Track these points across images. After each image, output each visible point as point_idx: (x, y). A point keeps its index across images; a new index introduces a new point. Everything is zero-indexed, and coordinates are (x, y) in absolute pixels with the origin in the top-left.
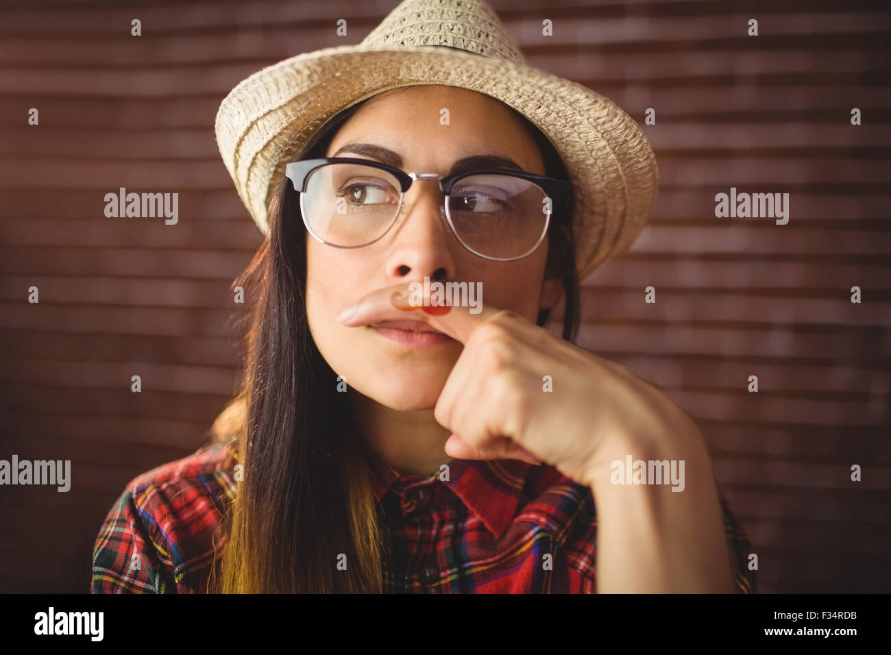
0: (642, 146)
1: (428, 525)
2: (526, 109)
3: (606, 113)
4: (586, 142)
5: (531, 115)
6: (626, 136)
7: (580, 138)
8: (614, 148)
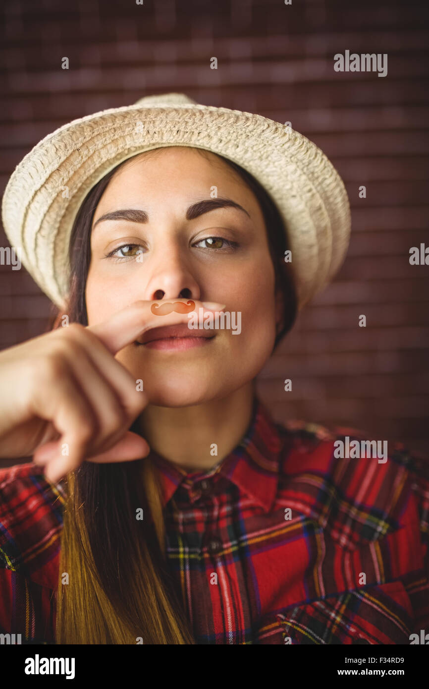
0: (325, 164)
1: (210, 508)
2: (228, 151)
3: (288, 139)
4: (281, 169)
5: (233, 155)
6: (310, 156)
7: (276, 167)
8: (302, 169)
